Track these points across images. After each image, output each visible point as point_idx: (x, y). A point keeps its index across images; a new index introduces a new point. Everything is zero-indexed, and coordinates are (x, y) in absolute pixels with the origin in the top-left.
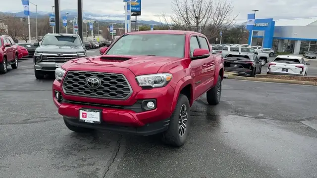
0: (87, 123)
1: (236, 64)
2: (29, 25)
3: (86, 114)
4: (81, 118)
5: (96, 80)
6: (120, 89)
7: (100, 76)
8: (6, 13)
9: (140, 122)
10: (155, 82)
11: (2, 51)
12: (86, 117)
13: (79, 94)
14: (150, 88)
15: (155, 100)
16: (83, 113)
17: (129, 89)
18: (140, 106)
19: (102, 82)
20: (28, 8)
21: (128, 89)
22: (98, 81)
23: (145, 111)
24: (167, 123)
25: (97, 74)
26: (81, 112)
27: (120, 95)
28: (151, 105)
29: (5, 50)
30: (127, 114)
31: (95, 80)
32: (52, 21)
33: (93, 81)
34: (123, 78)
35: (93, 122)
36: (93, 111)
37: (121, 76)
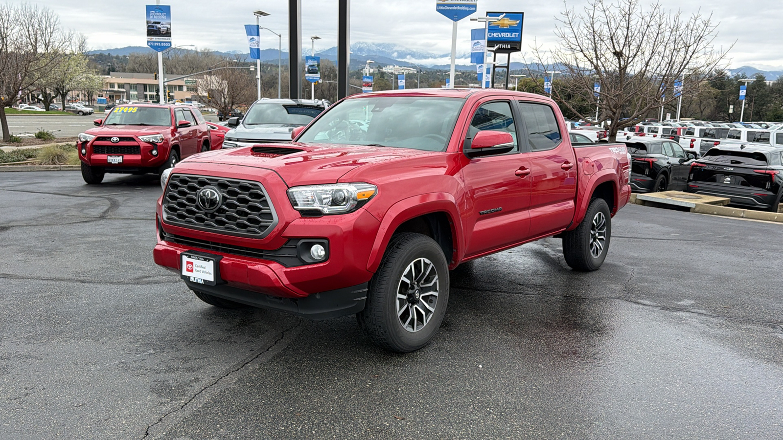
1: (728, 174)
2: (259, 82)
3: (192, 263)
4: (185, 272)
6: (255, 215)
7: (222, 186)
8: (228, 54)
9: (292, 287)
10: (334, 202)
11: (170, 136)
12: (192, 271)
13: (186, 222)
14: (317, 213)
15: (325, 241)
16: (188, 263)
17: (270, 214)
18: (293, 253)
19: (224, 198)
20: (258, 43)
21: (269, 216)
22: (217, 195)
23: (305, 263)
24: (362, 294)
25: (217, 180)
26: (185, 259)
27: (253, 227)
28: (318, 251)
29: (177, 135)
30: (260, 267)
31: (212, 194)
32: (310, 72)
33: (208, 195)
34: (261, 191)
35: (202, 282)
36: (204, 258)
37: (258, 186)
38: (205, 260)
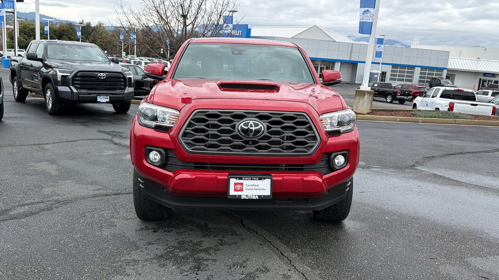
0: (244, 199)
3: (241, 184)
4: (232, 192)
5: (258, 125)
6: (301, 138)
10: (340, 124)
12: (242, 190)
13: (221, 150)
14: (336, 133)
15: (346, 152)
16: (236, 184)
17: (314, 137)
18: (327, 163)
19: (268, 128)
22: (262, 125)
23: (334, 170)
25: (255, 113)
27: (299, 148)
30: (314, 178)
31: (256, 125)
33: (251, 126)
34: (307, 119)
35: (257, 197)
36: (259, 178)
37: (304, 116)
38: (260, 179)
